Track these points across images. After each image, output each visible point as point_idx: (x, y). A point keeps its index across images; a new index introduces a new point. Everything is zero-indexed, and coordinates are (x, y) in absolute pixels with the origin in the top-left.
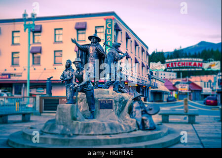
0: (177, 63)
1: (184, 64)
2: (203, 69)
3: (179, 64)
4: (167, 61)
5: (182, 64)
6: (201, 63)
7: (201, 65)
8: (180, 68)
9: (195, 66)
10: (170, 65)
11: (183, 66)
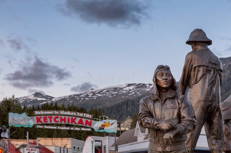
0: (54, 117)
1: (65, 120)
2: (93, 129)
3: (57, 120)
4: (37, 113)
5: (61, 120)
6: (89, 120)
7: (90, 124)
8: (57, 125)
9: (81, 125)
10: (42, 120)
11: (63, 122)
